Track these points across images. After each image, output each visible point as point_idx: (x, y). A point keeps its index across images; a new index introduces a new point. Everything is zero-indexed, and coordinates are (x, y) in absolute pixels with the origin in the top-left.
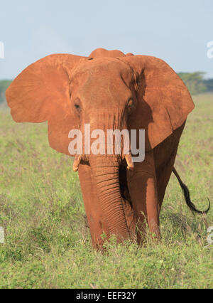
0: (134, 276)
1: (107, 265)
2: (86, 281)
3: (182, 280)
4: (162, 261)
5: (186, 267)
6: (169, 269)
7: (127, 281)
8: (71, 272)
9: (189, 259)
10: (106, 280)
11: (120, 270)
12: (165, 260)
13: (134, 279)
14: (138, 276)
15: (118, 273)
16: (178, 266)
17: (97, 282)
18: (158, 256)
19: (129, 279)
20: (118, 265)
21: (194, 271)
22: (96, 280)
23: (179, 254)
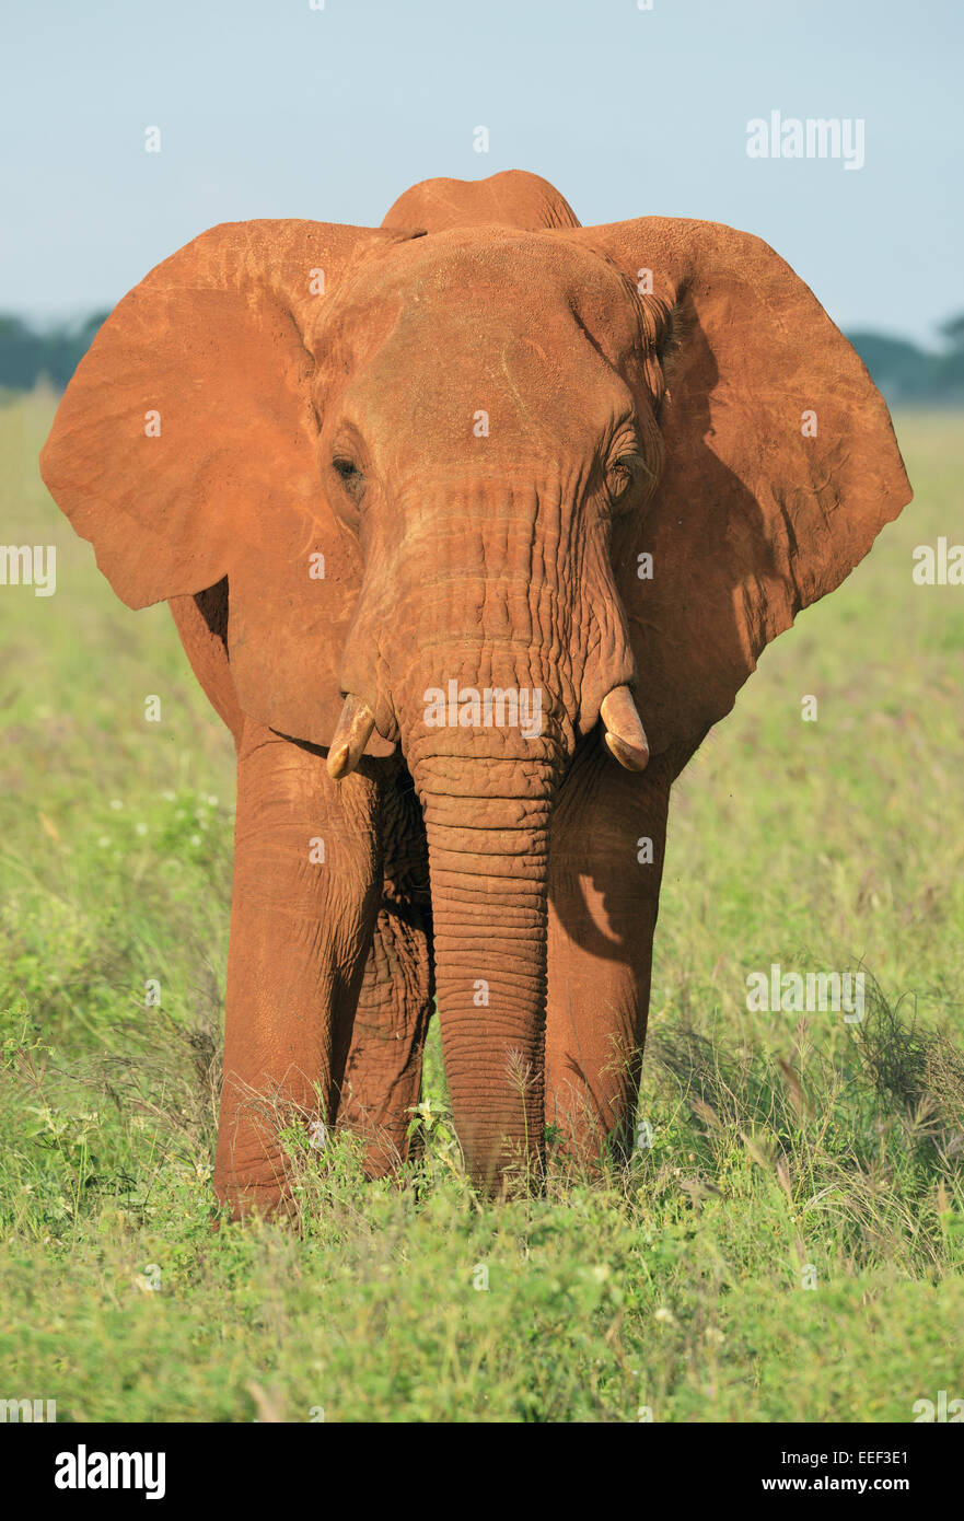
0: (461, 1345)
1: (319, 1287)
2: (214, 1367)
3: (712, 1370)
4: (601, 1273)
5: (726, 1303)
6: (639, 1312)
7: (431, 1371)
8: (119, 1324)
9: (741, 1262)
10: (319, 1365)
11: (392, 1315)
12: (619, 1265)
13: (466, 1364)
14: (485, 1347)
15: (381, 1329)
16: (687, 1297)
17: (275, 1379)
18: (580, 1246)
19: (437, 1364)
20: (379, 1289)
21: (773, 1326)
22: (268, 1364)
23: (690, 1236)
